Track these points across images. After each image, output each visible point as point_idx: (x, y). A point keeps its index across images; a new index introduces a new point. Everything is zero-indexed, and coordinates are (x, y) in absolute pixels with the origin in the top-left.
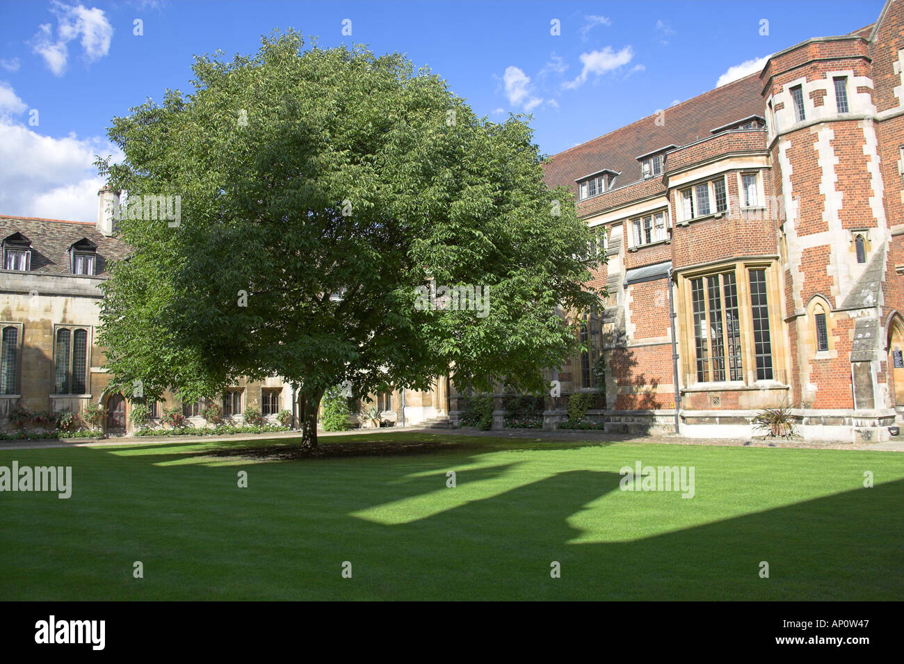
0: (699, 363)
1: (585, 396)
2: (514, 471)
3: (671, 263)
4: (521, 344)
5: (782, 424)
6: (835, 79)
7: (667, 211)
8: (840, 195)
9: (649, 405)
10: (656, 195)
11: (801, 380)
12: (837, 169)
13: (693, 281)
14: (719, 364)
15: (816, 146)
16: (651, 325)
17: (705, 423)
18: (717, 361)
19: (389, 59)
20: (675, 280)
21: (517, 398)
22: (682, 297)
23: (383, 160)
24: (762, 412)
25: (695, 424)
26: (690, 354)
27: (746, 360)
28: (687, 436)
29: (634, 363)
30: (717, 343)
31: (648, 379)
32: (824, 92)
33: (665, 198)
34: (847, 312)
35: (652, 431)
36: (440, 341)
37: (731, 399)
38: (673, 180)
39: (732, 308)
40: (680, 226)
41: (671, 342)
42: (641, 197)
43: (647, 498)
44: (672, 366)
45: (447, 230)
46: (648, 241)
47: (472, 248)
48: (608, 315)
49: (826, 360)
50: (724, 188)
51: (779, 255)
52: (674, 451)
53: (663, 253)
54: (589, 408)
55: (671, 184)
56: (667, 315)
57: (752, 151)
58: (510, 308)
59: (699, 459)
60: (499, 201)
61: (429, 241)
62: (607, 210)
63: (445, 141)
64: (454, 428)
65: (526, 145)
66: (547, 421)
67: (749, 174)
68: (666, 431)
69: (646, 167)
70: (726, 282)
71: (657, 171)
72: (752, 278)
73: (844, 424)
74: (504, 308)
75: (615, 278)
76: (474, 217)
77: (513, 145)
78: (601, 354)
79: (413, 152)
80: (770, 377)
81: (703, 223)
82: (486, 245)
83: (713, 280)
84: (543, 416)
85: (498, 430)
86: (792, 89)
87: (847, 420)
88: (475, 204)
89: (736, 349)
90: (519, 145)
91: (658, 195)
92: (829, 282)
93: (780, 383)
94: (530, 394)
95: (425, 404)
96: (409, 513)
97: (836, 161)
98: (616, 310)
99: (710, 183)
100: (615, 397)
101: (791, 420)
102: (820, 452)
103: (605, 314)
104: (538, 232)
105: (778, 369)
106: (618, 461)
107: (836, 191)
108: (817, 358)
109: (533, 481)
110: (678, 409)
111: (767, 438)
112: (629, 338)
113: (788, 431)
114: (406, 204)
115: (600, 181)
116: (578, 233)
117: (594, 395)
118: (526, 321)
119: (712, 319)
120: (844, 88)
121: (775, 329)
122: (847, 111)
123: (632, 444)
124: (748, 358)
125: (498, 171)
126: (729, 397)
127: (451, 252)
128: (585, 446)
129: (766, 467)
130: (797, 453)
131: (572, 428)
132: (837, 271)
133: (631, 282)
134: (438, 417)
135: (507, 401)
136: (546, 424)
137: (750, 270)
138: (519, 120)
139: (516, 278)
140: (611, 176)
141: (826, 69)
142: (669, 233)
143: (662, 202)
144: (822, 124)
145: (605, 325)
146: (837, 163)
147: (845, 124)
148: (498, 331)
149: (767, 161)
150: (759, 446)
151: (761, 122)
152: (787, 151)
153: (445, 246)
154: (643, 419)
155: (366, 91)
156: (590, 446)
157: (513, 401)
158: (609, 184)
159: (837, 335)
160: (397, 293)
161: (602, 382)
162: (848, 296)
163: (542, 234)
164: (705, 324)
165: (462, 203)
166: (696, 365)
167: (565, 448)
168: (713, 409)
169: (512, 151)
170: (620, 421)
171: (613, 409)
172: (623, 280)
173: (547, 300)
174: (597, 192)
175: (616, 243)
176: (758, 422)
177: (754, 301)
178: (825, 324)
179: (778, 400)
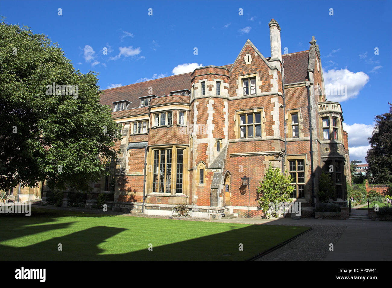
0: (154, 185)
1: (105, 195)
2: (73, 225)
3: (147, 142)
4: (82, 171)
5: (184, 211)
6: (217, 82)
7: (148, 121)
8: (214, 125)
9: (132, 200)
10: (145, 114)
11: (192, 194)
12: (214, 115)
13: (155, 151)
14: (162, 185)
15: (208, 105)
16: (137, 167)
17: (154, 209)
18: (161, 184)
19: (39, 36)
20: (148, 149)
21: (75, 193)
22: (150, 157)
23: (30, 82)
24: (177, 206)
25: (150, 209)
26: (151, 180)
27: (173, 185)
28: (146, 214)
29: (128, 182)
30: (162, 177)
31: (132, 189)
32: (213, 86)
33: (148, 116)
34: (212, 169)
35: (132, 211)
36: (45, 166)
37: (165, 200)
38: (152, 109)
39: (169, 163)
40: (153, 128)
41: (144, 175)
42: (139, 114)
43: (130, 238)
44: (143, 185)
45: (55, 117)
46: (139, 132)
47: (65, 126)
48: (119, 161)
49: (202, 187)
50: (172, 116)
51: (189, 145)
52: (141, 220)
53: (144, 138)
54: (107, 200)
55: (152, 111)
56: (143, 164)
57: (184, 103)
58: (78, 155)
59: (151, 224)
60: (80, 108)
61: (46, 121)
62: (124, 117)
63: (60, 78)
64: (44, 205)
65: (94, 85)
66: (88, 204)
67: (182, 112)
68: (138, 212)
69: (142, 102)
70: (168, 153)
71: (147, 104)
72: (178, 153)
73: (206, 212)
74: (76, 155)
75: (124, 145)
76: (68, 113)
77: (89, 85)
78: (114, 177)
79: (45, 81)
80: (181, 192)
81: (162, 128)
82: (72, 126)
83: (163, 152)
84: (86, 202)
85: (65, 207)
86: (202, 83)
87: (208, 210)
88: (70, 108)
89: (169, 180)
90: (91, 85)
91: (146, 114)
92: (206, 157)
93: (185, 195)
94: (82, 192)
95: (30, 193)
96: (26, 242)
97: (214, 112)
98: (123, 159)
99: (167, 113)
100: (118, 196)
101: (187, 210)
102: (197, 222)
103: (118, 160)
104: (95, 123)
105: (184, 189)
106: (118, 223)
107: (212, 123)
108: (199, 186)
109: (82, 230)
110: (144, 203)
111: (178, 216)
112: (127, 172)
113: (186, 214)
114: (39, 103)
115: (123, 104)
116: (111, 126)
117: (109, 194)
118: (85, 161)
119: (161, 167)
120: (220, 86)
121: (185, 173)
122: (220, 94)
123: (124, 216)
124: (174, 184)
125: (81, 95)
126: (165, 199)
127: (56, 127)
128: (104, 216)
129: (176, 227)
130: (188, 222)
131: (98, 208)
132: (209, 153)
133: (130, 148)
134: (36, 200)
135: (70, 195)
136: (87, 206)
137: (178, 149)
138: (93, 74)
139: (83, 142)
140: (128, 103)
141: (215, 78)
142: (148, 131)
143: (147, 117)
144: (210, 98)
145: (117, 165)
146: (214, 113)
147: (218, 98)
148: (72, 164)
149: (189, 108)
150: (174, 219)
151: (189, 92)
152: (197, 105)
153: (53, 124)
154: (129, 206)
155: (26, 49)
156: (106, 216)
157: (73, 194)
158: (126, 106)
159: (207, 178)
160: (28, 142)
161: (113, 189)
162: (212, 164)
163: (96, 124)
164: (158, 169)
165: (64, 106)
166: (153, 185)
167: (95, 217)
168: (158, 204)
169: (88, 87)
170: (119, 206)
171: (117, 201)
172: (127, 147)
173: (95, 153)
174: (121, 109)
175: (126, 131)
176: (175, 210)
177: (178, 162)
178: (203, 173)
179: (183, 201)
